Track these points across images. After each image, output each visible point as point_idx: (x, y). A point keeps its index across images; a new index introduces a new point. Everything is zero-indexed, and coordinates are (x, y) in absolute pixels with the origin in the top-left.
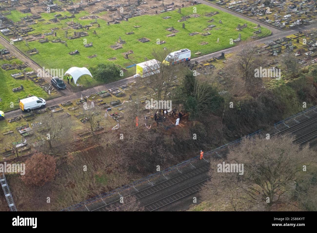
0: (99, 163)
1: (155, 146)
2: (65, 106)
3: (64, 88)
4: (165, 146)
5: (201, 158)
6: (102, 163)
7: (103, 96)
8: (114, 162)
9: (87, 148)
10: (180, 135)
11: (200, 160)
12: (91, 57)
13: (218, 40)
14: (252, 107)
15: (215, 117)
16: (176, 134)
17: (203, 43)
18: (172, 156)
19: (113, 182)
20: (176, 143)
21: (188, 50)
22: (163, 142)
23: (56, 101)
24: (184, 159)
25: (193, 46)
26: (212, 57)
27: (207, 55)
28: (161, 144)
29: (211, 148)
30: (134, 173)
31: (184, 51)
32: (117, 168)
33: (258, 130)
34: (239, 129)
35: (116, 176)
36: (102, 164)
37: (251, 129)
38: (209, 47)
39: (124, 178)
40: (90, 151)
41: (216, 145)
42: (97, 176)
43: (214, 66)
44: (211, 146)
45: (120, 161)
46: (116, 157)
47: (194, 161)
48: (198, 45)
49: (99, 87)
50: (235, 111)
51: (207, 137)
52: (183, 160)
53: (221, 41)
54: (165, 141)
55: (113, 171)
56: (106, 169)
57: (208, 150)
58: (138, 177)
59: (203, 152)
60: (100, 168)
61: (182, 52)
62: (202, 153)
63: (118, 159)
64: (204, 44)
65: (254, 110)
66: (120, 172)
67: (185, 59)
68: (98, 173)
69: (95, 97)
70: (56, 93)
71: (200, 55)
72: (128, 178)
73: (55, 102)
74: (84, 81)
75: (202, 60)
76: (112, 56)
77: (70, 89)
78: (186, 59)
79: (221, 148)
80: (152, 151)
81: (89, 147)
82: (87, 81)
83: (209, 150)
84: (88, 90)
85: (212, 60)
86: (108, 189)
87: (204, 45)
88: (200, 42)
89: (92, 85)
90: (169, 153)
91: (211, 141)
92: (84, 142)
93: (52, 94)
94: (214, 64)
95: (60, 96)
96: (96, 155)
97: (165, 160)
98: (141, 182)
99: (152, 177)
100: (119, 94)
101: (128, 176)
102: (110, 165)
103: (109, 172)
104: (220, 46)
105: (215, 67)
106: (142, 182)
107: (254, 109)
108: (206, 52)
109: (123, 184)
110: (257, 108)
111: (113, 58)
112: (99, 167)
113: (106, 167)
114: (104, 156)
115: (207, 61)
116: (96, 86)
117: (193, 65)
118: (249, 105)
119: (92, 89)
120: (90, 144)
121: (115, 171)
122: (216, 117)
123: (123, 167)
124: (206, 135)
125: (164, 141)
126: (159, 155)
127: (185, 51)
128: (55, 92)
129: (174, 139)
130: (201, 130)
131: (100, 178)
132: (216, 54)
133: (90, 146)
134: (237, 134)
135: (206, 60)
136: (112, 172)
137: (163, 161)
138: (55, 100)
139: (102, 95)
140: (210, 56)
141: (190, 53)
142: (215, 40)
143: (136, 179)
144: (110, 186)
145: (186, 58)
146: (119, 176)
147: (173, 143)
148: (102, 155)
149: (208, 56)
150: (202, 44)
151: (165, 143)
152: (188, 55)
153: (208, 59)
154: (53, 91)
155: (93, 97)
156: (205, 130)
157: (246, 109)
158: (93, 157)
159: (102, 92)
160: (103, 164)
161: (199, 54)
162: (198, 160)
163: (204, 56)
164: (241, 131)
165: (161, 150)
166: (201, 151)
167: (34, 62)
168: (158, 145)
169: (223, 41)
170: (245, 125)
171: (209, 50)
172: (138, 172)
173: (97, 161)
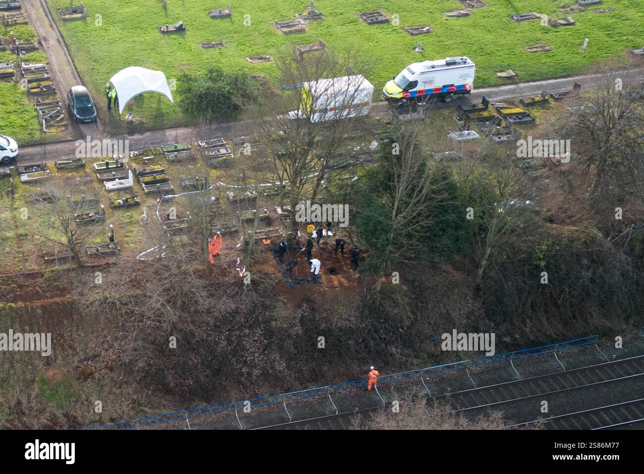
0: (62, 346)
1: (240, 329)
2: (61, 168)
3: (87, 119)
4: (269, 333)
5: (369, 387)
6: (71, 347)
7: (174, 158)
8: (107, 350)
9: (47, 298)
10: (326, 310)
11: (367, 389)
12: (208, 46)
13: (585, 45)
14: (585, 262)
15: (455, 273)
16: (314, 303)
17: (537, 45)
18: (281, 366)
19: (88, 406)
20: (306, 332)
21: (469, 61)
22: (267, 322)
23: (50, 153)
24: (316, 377)
25: (502, 53)
26: (541, 92)
27: (532, 84)
28: (262, 326)
29: (415, 361)
30: (154, 391)
31: (454, 63)
32: (111, 369)
33: (586, 334)
34: (524, 322)
35: (100, 392)
36: (70, 352)
37: (560, 327)
38: (549, 60)
39: (123, 399)
40: (48, 307)
41: (433, 355)
42: (44, 381)
43: (534, 120)
44: (416, 357)
45: (124, 352)
46: (116, 339)
47: (346, 390)
48: (519, 49)
49: (181, 131)
50: (527, 268)
51: (408, 328)
52: (314, 380)
53: (595, 48)
54: (276, 320)
55: (97, 375)
56: (79, 367)
57: (402, 366)
58: (164, 405)
59: (376, 372)
60: (63, 360)
61: (448, 64)
62: (374, 373)
63: (120, 345)
64: (540, 49)
65: (590, 274)
66: (116, 382)
67: (452, 85)
68: (50, 373)
69: (153, 157)
70: (63, 128)
71: (510, 80)
72: (134, 402)
73: (45, 154)
74: (152, 108)
75: (509, 96)
76: (266, 50)
77: (105, 124)
78: (458, 87)
79: (448, 367)
80: (228, 339)
81: (52, 297)
82: (159, 109)
83: (407, 368)
84: (147, 134)
85: (537, 99)
86: (69, 420)
87: (537, 54)
88: (531, 43)
89: (165, 122)
90: (276, 356)
91: (421, 342)
92: (48, 280)
93: (53, 130)
94: (536, 113)
95: (69, 139)
96: (63, 322)
97: (256, 372)
98: (169, 418)
99: (204, 411)
100: (220, 159)
101: (135, 397)
102: (95, 356)
103: (85, 376)
104: (585, 61)
105: (538, 121)
106: (170, 422)
107: (591, 271)
108: (532, 75)
109: (115, 416)
110: (601, 269)
111: (264, 56)
112: (60, 357)
113: (81, 361)
114: (83, 329)
115: (521, 101)
116: (176, 126)
117: (474, 106)
118: (578, 257)
119: (158, 134)
120: (59, 289)
121: (103, 377)
122: (458, 276)
123: (128, 368)
124: (407, 323)
125: (272, 318)
126: (242, 356)
127: (459, 64)
128: (62, 126)
129: (303, 317)
130: (396, 304)
131: (51, 390)
132: (560, 83)
133: (57, 296)
134: (510, 335)
135: (518, 99)
136: (94, 378)
137: (249, 374)
138: (49, 148)
139: (172, 156)
140: (538, 87)
141: (472, 72)
142: (578, 41)
143: (157, 408)
144: (75, 414)
145: (456, 84)
146: (110, 393)
147: (298, 330)
148: (77, 326)
149: (531, 87)
150: (533, 50)
151: (273, 323)
152: (463, 77)
153: (528, 96)
154: (58, 122)
155: (147, 156)
156: (408, 308)
157: (563, 267)
158: (51, 327)
159: (176, 147)
160: (75, 350)
161: (508, 78)
162: (361, 388)
163: (522, 85)
164: (527, 330)
165: (255, 341)
166: (372, 368)
167: (61, 40)
168: (250, 327)
169: (599, 49)
170: (546, 312)
171: (545, 69)
172: (167, 390)
173: (59, 340)
